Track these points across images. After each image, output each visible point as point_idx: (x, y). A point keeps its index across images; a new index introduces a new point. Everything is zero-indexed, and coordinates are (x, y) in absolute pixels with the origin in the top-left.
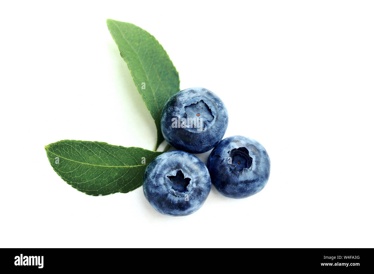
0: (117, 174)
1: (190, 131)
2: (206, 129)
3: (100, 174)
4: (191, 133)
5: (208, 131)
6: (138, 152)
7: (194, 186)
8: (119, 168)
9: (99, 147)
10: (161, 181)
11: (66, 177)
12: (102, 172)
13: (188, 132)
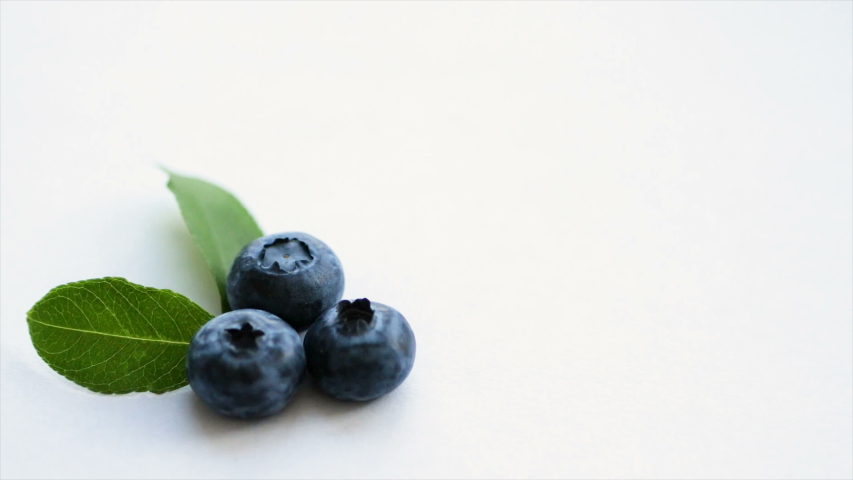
0: (144, 354)
1: (269, 273)
2: (296, 271)
3: (115, 352)
4: (271, 276)
5: (299, 274)
6: (181, 306)
7: (271, 344)
8: (148, 342)
9: (112, 290)
10: (213, 338)
11: (57, 364)
12: (118, 349)
13: (266, 275)
